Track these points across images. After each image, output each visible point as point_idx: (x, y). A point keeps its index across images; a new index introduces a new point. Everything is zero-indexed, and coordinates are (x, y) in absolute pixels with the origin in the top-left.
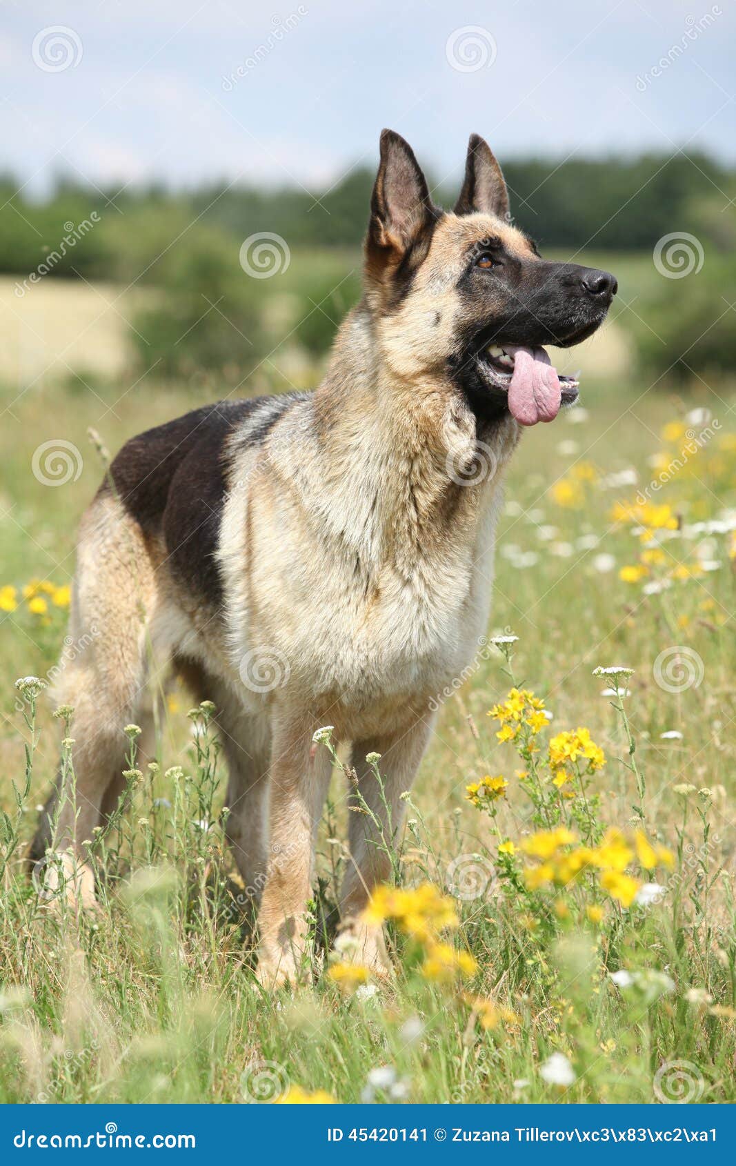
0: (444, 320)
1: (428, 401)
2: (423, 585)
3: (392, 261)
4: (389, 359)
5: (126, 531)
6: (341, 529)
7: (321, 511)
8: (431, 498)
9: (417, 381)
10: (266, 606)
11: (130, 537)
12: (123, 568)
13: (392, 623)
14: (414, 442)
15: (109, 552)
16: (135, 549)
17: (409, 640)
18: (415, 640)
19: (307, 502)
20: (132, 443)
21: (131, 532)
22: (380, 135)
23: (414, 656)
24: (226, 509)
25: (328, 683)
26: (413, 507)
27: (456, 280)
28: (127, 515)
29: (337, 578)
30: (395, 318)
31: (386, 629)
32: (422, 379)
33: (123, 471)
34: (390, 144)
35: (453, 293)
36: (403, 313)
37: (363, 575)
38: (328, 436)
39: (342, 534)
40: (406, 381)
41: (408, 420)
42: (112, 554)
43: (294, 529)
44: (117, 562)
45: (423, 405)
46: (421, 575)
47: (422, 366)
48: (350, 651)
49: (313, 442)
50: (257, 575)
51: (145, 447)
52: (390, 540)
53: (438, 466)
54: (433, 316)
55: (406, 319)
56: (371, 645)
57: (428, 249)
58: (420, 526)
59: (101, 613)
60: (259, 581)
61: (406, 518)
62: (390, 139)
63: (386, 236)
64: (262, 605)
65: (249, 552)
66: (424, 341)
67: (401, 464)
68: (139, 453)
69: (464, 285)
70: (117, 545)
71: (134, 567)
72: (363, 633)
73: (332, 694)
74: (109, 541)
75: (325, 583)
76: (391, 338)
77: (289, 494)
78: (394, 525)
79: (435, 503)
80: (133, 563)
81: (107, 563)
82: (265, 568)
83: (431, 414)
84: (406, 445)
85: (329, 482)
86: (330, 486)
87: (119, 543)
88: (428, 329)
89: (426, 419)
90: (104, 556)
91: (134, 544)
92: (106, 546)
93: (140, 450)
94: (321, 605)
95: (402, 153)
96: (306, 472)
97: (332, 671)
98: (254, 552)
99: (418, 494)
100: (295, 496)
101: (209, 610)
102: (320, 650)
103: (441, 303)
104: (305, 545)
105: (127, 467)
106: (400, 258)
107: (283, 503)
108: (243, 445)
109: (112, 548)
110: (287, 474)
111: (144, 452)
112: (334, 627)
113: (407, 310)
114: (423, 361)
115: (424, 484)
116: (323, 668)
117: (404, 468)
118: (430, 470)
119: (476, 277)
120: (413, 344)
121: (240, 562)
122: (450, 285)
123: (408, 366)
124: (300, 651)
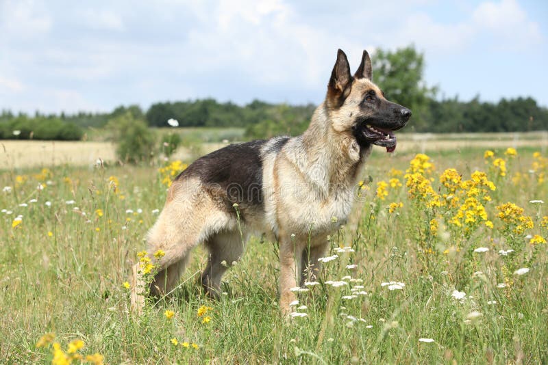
0: (353, 115)
1: (345, 140)
3: (338, 94)
4: (333, 125)
5: (202, 190)
9: (342, 134)
11: (203, 192)
14: (340, 153)
19: (302, 171)
27: (359, 103)
29: (312, 196)
30: (337, 112)
32: (344, 133)
34: (340, 54)
35: (357, 107)
40: (338, 134)
41: (338, 146)
45: (343, 142)
47: (344, 129)
50: (281, 193)
53: (347, 162)
54: (350, 113)
55: (340, 113)
57: (350, 91)
62: (340, 52)
63: (337, 85)
66: (346, 121)
67: (335, 160)
69: (361, 105)
76: (334, 118)
79: (346, 173)
83: (346, 145)
84: (337, 154)
88: (348, 117)
89: (344, 147)
96: (301, 160)
103: (353, 110)
106: (341, 93)
110: (294, 162)
113: (341, 110)
114: (345, 127)
119: (366, 103)
120: (343, 121)
121: (272, 190)
122: (357, 105)
123: (340, 129)
124: (299, 219)
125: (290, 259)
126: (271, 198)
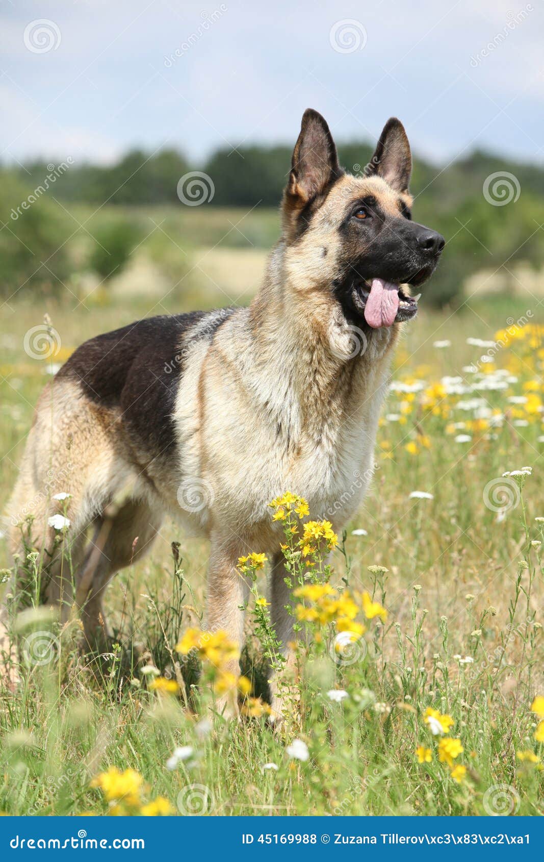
0: (329, 253)
1: (318, 310)
2: (331, 445)
3: (297, 206)
4: (290, 278)
5: (83, 408)
6: (265, 400)
7: (252, 386)
8: (327, 380)
9: (310, 296)
10: (214, 456)
11: (86, 412)
12: (79, 433)
13: (310, 472)
14: (311, 338)
15: (71, 421)
16: (89, 421)
17: (323, 485)
18: (327, 484)
19: (244, 379)
20: (89, 344)
21: (87, 409)
22: (303, 113)
23: (325, 496)
24: (181, 384)
25: (261, 514)
26: (316, 386)
27: (339, 224)
28: (84, 396)
29: (264, 437)
30: (297, 248)
31: (306, 476)
32: (314, 294)
33: (83, 363)
34: (311, 120)
35: (336, 234)
36: (303, 245)
37: (285, 436)
38: (258, 331)
39: (267, 403)
40: (302, 295)
41: (305, 322)
42: (73, 423)
43: (236, 398)
44: (76, 429)
45: (315, 313)
46: (327, 437)
47: (313, 285)
48: (279, 491)
49: (248, 335)
50: (208, 432)
51: (100, 345)
52: (304, 410)
53: (329, 357)
54: (321, 250)
55: (304, 250)
56: (294, 487)
57: (324, 200)
58: (322, 401)
59: (60, 463)
60: (209, 437)
61: (313, 394)
62: (311, 116)
63: (296, 188)
64: (211, 456)
65: (202, 415)
66: (315, 267)
67: (304, 354)
68: (94, 350)
69: (344, 229)
70: (76, 417)
71: (88, 433)
72: (289, 479)
73: (265, 523)
74: (69, 414)
75: (257, 440)
76: (292, 263)
77: (231, 374)
78: (306, 400)
79: (330, 384)
80: (87, 430)
81: (69, 428)
82: (214, 427)
83: (320, 319)
84: (307, 339)
85: (259, 365)
86: (260, 368)
87: (78, 416)
88: (319, 259)
89: (318, 323)
90: (67, 424)
91: (89, 417)
92: (69, 418)
93: (96, 348)
94: (256, 457)
95: (319, 127)
96: (242, 357)
97: (265, 506)
98: (205, 417)
99: (318, 377)
100: (236, 375)
101: (162, 459)
102: (256, 490)
103: (328, 241)
104: (243, 410)
105: (86, 361)
106: (304, 205)
107: (226, 380)
108: (195, 338)
109: (73, 420)
110: (230, 358)
111: (100, 349)
112: (266, 473)
113: (304, 243)
114: (314, 281)
115: (321, 370)
116: (258, 503)
117: (306, 357)
118: (324, 360)
119: (353, 222)
120: (308, 269)
121: (193, 423)
122: (335, 228)
123: (304, 284)
124: (239, 490)
125: (225, 581)
126: (191, 442)
